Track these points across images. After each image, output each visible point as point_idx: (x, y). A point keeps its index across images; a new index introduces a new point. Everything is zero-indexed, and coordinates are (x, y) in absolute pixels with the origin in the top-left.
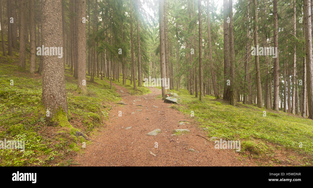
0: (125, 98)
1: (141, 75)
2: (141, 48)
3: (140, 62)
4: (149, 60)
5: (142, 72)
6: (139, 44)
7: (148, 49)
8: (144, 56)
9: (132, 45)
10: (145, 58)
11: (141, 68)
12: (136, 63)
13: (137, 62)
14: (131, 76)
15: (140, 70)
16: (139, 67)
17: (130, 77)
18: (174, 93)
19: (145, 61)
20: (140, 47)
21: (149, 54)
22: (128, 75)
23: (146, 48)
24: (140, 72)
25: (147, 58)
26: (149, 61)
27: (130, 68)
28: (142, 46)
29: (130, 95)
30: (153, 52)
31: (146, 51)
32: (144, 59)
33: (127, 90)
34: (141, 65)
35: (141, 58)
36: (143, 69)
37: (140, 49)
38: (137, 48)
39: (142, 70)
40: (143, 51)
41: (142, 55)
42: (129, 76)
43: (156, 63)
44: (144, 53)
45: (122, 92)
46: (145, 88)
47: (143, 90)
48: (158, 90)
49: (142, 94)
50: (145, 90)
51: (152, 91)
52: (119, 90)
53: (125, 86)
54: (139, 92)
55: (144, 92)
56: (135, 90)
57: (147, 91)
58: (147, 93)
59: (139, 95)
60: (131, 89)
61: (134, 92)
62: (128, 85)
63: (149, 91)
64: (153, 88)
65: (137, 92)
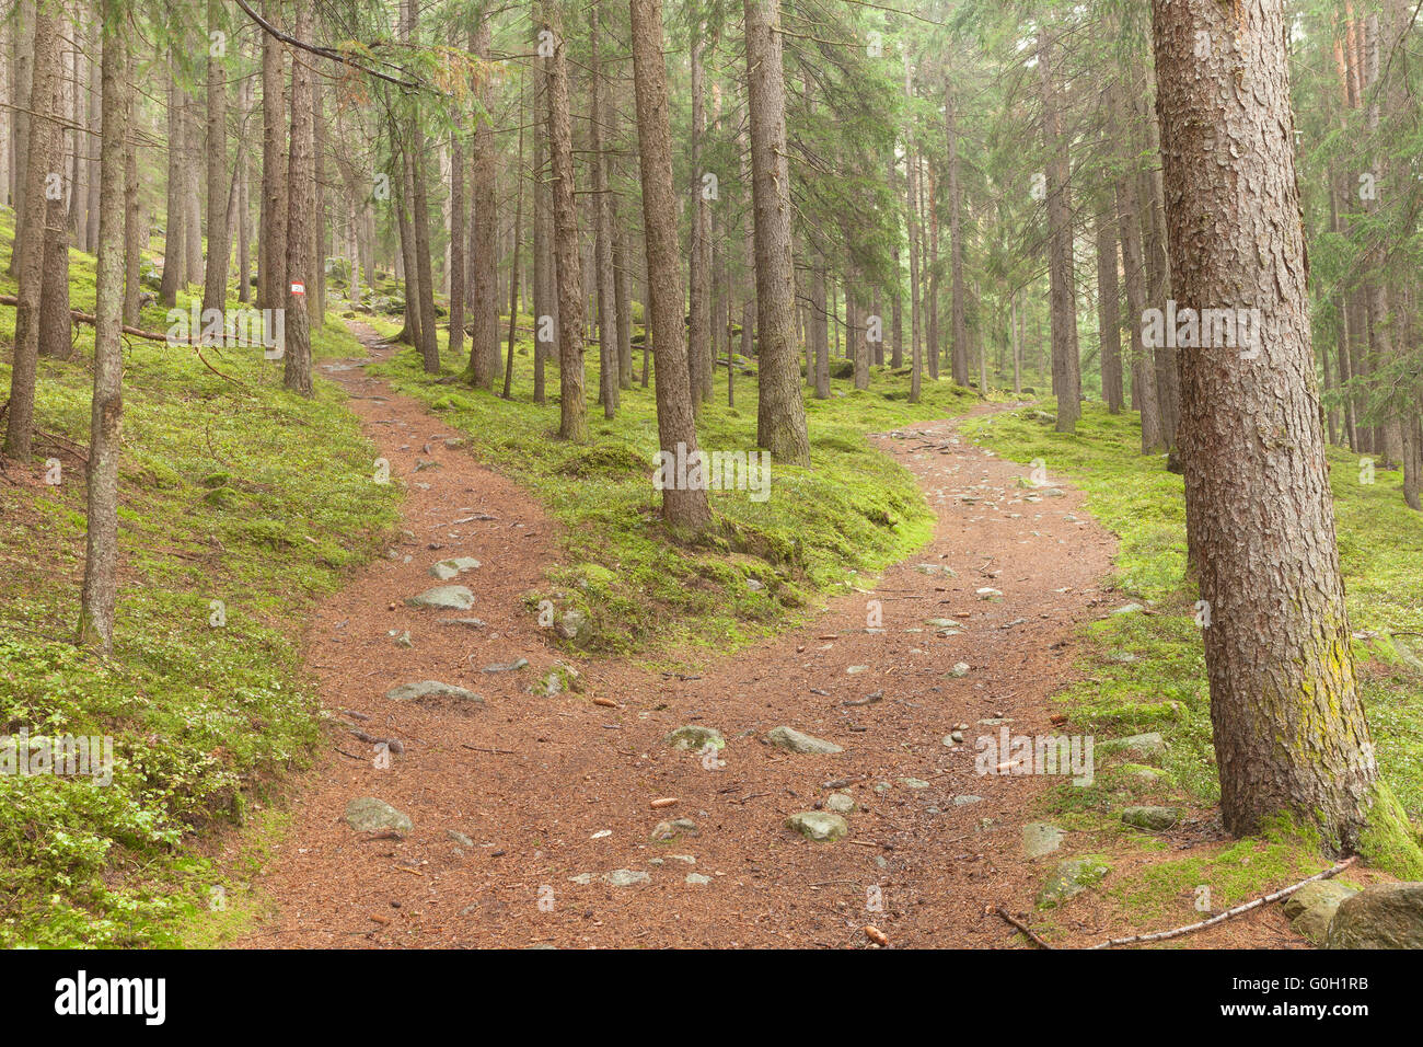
11: (786, 219)
15: (782, 234)
16: (770, 203)
29: (562, 670)
33: (542, 557)
34: (797, 173)
45: (455, 595)
46: (846, 475)
47: (812, 518)
48: (1020, 485)
49: (790, 603)
50: (841, 517)
51: (940, 492)
52: (432, 548)
53: (560, 472)
54: (737, 575)
55: (835, 549)
56: (688, 534)
57: (869, 525)
58: (868, 557)
59: (737, 635)
60: (625, 528)
61: (651, 584)
62: (610, 452)
63: (902, 522)
64: (944, 450)
65: (714, 578)
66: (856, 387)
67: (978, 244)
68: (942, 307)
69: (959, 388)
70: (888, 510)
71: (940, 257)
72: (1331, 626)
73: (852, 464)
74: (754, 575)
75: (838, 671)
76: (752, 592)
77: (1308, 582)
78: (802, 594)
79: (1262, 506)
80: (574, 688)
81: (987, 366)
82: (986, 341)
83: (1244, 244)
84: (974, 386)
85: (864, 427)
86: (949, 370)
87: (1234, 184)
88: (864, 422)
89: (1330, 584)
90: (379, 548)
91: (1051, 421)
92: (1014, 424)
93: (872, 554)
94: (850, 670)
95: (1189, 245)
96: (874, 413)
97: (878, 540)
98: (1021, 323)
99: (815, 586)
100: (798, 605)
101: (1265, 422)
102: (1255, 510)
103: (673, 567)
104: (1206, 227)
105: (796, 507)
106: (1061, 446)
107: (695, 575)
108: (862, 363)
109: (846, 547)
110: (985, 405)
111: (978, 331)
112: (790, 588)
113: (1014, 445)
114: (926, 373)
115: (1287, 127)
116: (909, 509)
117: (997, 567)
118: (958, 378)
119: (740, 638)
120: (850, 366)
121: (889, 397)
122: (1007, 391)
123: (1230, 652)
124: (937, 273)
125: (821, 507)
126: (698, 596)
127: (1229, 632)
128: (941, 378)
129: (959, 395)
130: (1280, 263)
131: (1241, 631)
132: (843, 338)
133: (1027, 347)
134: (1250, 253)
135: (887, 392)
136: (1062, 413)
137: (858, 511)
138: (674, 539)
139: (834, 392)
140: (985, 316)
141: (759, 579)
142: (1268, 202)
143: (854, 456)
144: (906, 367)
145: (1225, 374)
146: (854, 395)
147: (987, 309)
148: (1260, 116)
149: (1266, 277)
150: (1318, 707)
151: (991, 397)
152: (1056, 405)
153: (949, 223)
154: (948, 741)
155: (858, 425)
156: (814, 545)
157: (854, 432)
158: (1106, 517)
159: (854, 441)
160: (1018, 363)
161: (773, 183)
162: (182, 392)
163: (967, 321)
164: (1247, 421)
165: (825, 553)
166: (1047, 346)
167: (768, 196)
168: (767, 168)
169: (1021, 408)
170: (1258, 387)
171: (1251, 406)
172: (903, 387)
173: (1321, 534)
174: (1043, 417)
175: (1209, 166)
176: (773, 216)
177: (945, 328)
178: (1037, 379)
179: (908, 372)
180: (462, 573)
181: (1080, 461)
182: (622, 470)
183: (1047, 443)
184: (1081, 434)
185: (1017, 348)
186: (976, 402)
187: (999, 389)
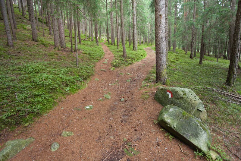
52: (105, 58)
54: (129, 60)
56: (125, 57)
63: (144, 56)
77: (163, 64)
78: (134, 62)
79: (160, 58)
85: (143, 48)
87: (160, 32)
97: (141, 57)
104: (158, 35)
108: (144, 42)
115: (165, 27)
128: (150, 43)
134: (161, 38)
135: (146, 45)
142: (163, 33)
144: (147, 42)
146: (143, 45)
150: (163, 73)
170: (161, 49)
175: (158, 30)
180: (107, 60)
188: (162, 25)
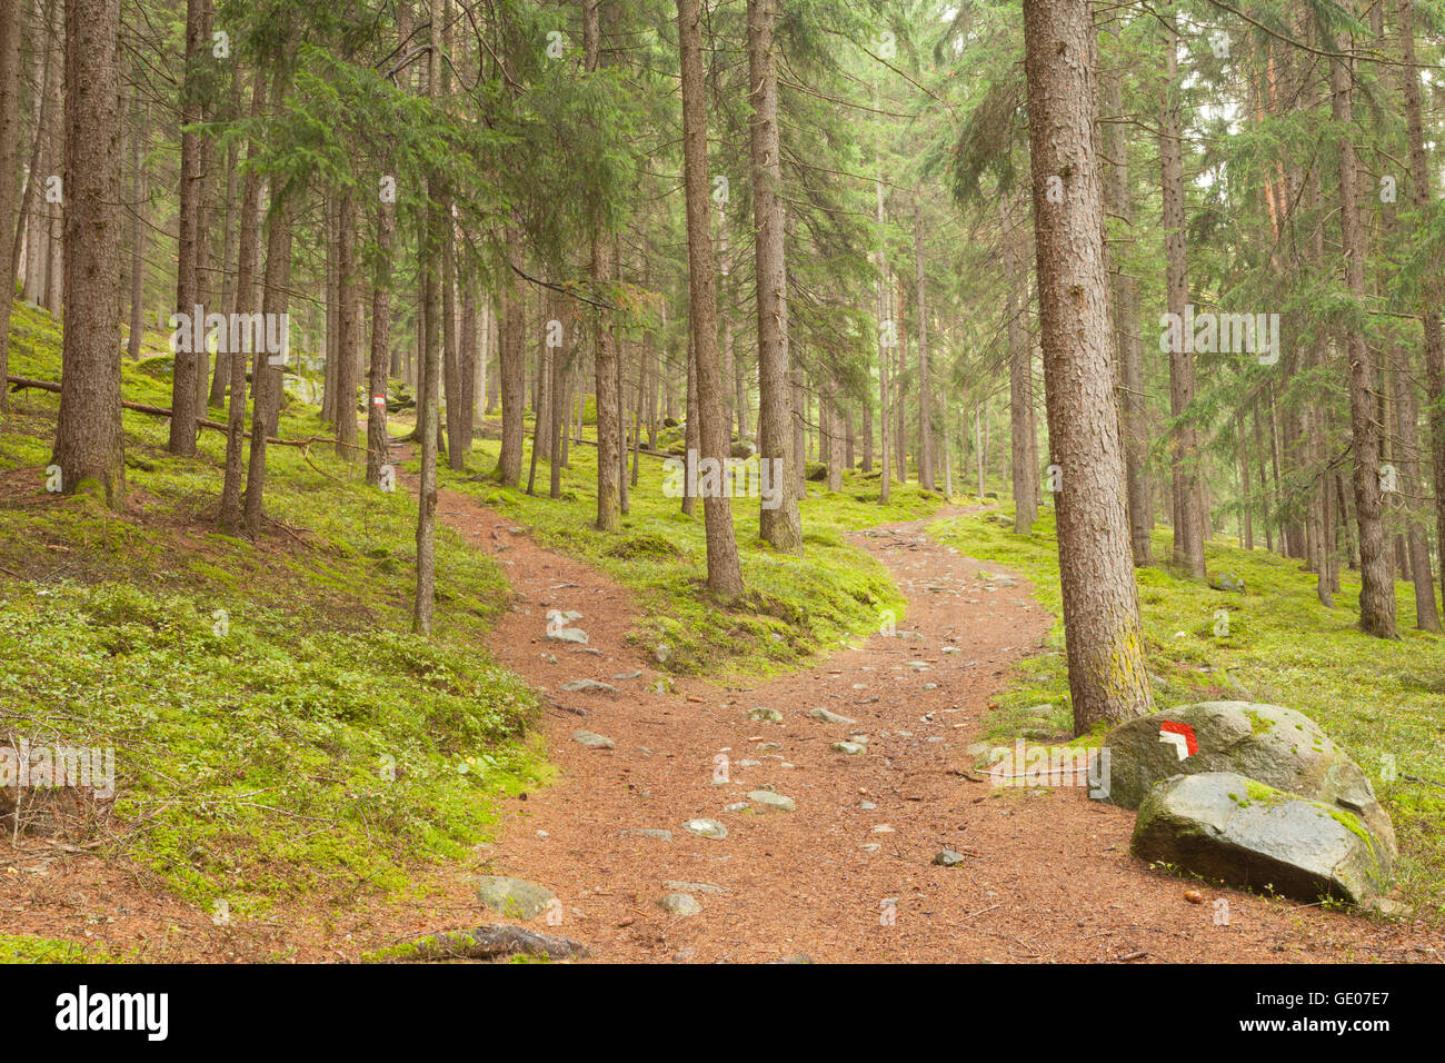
0: (600, 739)
1: (784, 416)
2: (785, 137)
3: (783, 283)
4: (871, 257)
5: (796, 385)
6: (772, 97)
7: (856, 150)
8: (818, 214)
9: (686, 104)
10: (827, 235)
11: (785, 349)
12: (734, 292)
13: (749, 286)
14: (683, 417)
15: (782, 363)
16: (772, 337)
17: (675, 437)
18: (1266, 711)
19: (831, 270)
20: (774, 127)
21: (868, 198)
22: (660, 406)
23: (837, 132)
24: (783, 392)
25: (845, 238)
26: (866, 272)
27: (674, 348)
28: (792, 114)
29: (663, 680)
30: (915, 178)
31: (840, 171)
32: (824, 249)
33: (626, 612)
34: (792, 309)
35: (792, 244)
36: (811, 352)
37: (773, 144)
38: (747, 140)
39: (798, 361)
40: (803, 170)
41: (795, 211)
42: (670, 423)
43: (936, 286)
44: (814, 185)
45: (573, 634)
46: (834, 565)
47: (812, 594)
48: (979, 577)
49: (803, 652)
50: (833, 594)
51: (910, 582)
52: (543, 605)
53: (611, 555)
54: (765, 630)
55: (831, 618)
56: (726, 599)
57: (853, 603)
58: (856, 625)
59: (769, 668)
60: (680, 595)
61: (707, 633)
62: (650, 540)
63: (880, 603)
64: (912, 547)
65: (748, 631)
66: (830, 489)
67: (945, 355)
68: (910, 411)
69: (926, 492)
70: (869, 593)
71: (908, 367)
72: (1128, 625)
73: (835, 556)
74: (776, 631)
75: (848, 686)
76: (776, 642)
77: (1117, 602)
78: (811, 648)
79: (1093, 561)
80: (672, 691)
81: (951, 472)
82: (950, 445)
83: (1085, 422)
84: (939, 490)
85: (840, 526)
86: (916, 474)
87: (1080, 390)
88: (839, 521)
89: (1129, 603)
90: (507, 605)
91: (1010, 524)
92: (977, 525)
93: (859, 623)
94: (855, 686)
95: (1057, 421)
96: (848, 514)
97: (864, 614)
98: (984, 430)
99: (818, 642)
100: (808, 654)
101: (1095, 517)
102: (1090, 563)
103: (720, 622)
104: (1065, 412)
105: (799, 585)
106: (1016, 545)
107: (735, 628)
108: (835, 467)
109: (839, 616)
110: (950, 508)
111: (944, 437)
112: (801, 642)
113: (976, 544)
114: (894, 477)
115: (1108, 360)
116: (885, 593)
117: (958, 635)
118: (925, 482)
119: (773, 672)
120: (824, 469)
121: (860, 499)
122: (972, 495)
123: (1077, 639)
124: (905, 383)
125: (818, 586)
126: (739, 643)
127: (1077, 629)
128: (908, 482)
129: (925, 498)
130: (1104, 433)
131: (1082, 628)
132: (816, 442)
133: (991, 452)
134: (1088, 427)
135: (859, 495)
136: (1019, 516)
137: (846, 591)
138: (716, 602)
139: (810, 493)
140: (950, 423)
141: (780, 634)
142: (1098, 400)
143: (836, 549)
144: (876, 471)
145: (1075, 491)
146: (829, 496)
147: (951, 417)
148: (1093, 354)
149: (1096, 439)
150: (1120, 667)
151: (955, 501)
152: (1014, 510)
153: (917, 336)
154: (923, 719)
155: (834, 525)
156: (814, 614)
157: (832, 530)
158: (1048, 602)
159: (833, 538)
160: (981, 468)
161: (776, 321)
162: (290, 485)
163: (933, 428)
164: (1086, 516)
165: (823, 621)
166: (1009, 452)
167: (772, 332)
168: (770, 308)
169: (983, 511)
170: (1092, 498)
171: (1088, 508)
172: (873, 490)
173: (1124, 577)
174: (1003, 520)
175: (1067, 380)
176: (775, 348)
177: (911, 434)
178: (1000, 485)
179: (878, 476)
180: (571, 622)
181: (1032, 558)
182: (659, 555)
183: (1005, 543)
184: (1037, 536)
185: (981, 454)
186: (941, 505)
187: (963, 493)
188: (1088, 350)
